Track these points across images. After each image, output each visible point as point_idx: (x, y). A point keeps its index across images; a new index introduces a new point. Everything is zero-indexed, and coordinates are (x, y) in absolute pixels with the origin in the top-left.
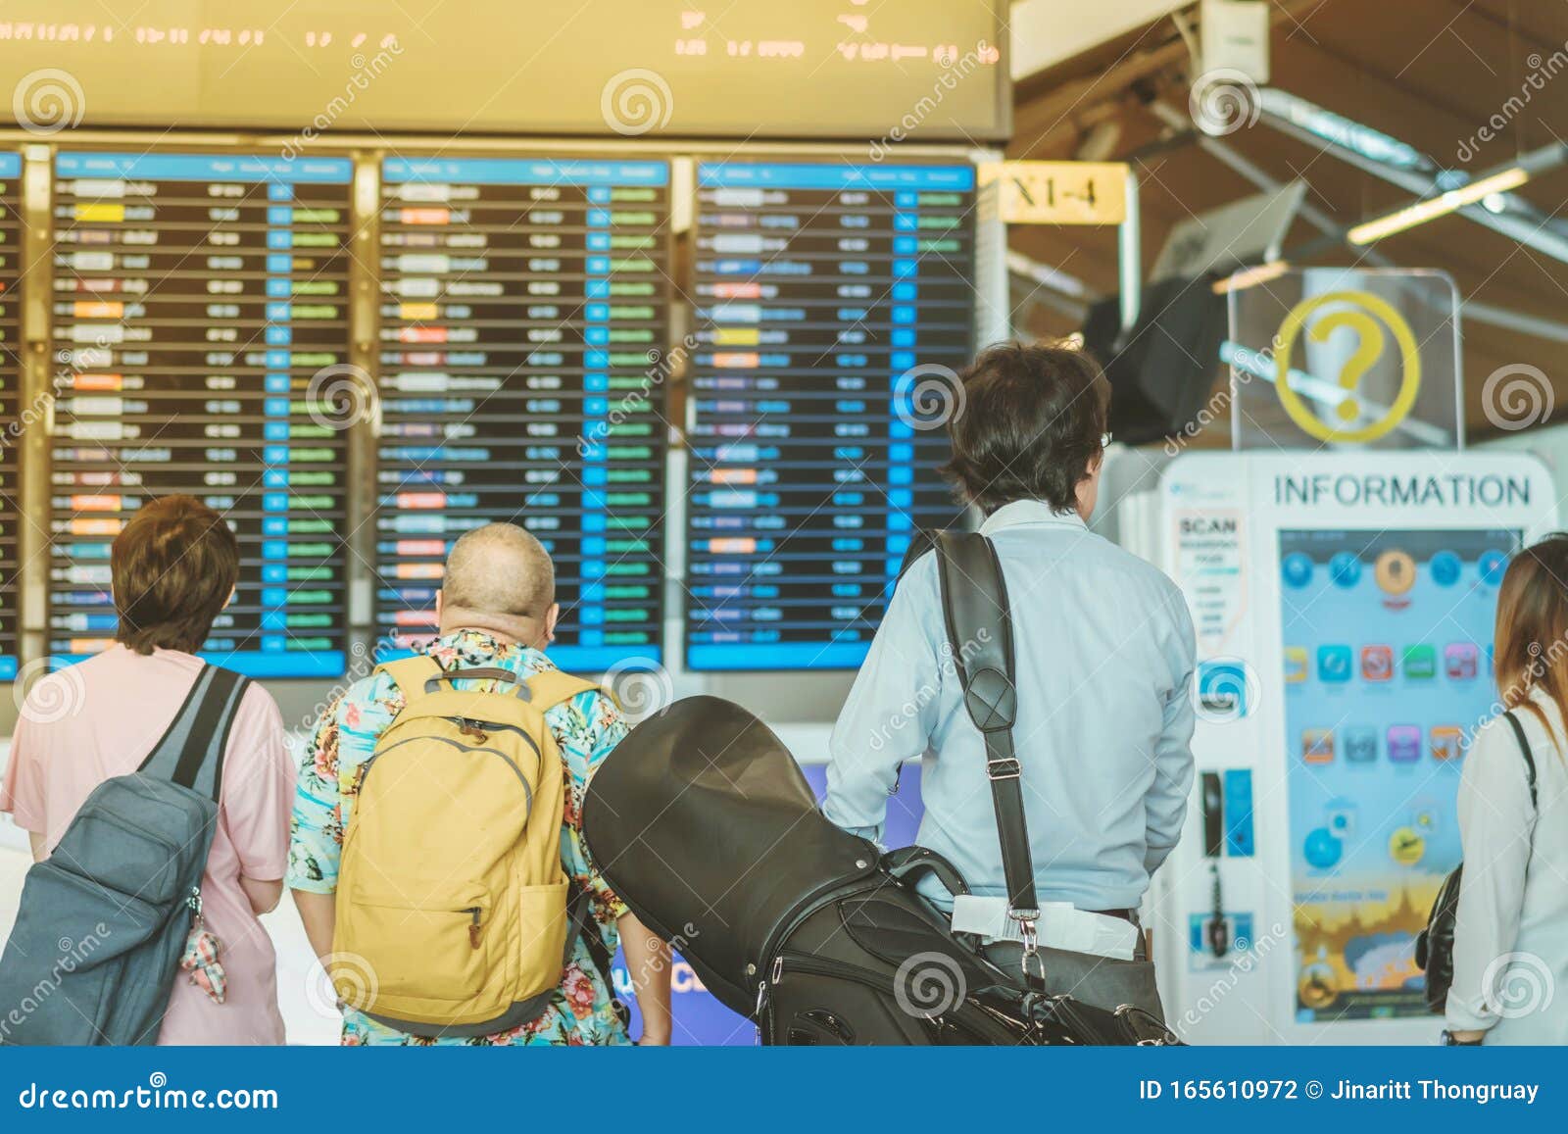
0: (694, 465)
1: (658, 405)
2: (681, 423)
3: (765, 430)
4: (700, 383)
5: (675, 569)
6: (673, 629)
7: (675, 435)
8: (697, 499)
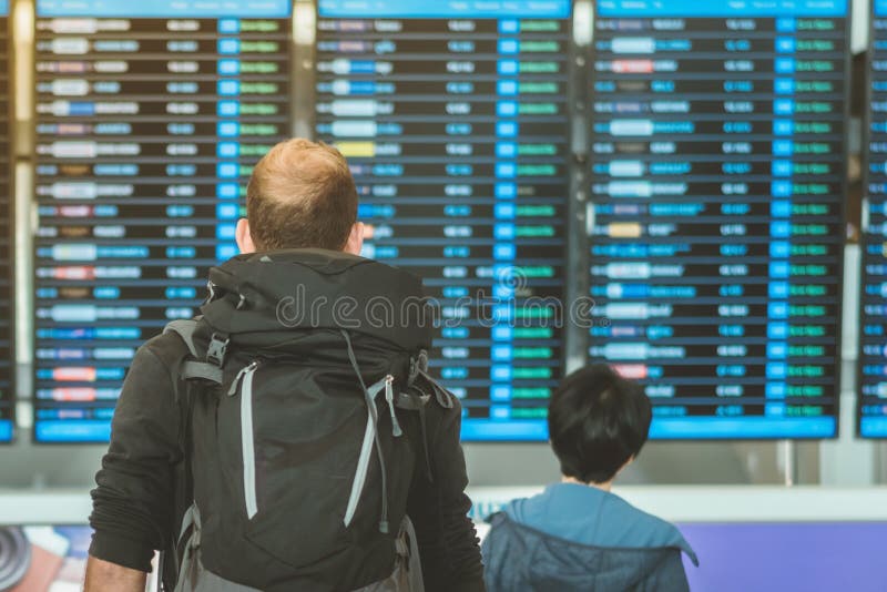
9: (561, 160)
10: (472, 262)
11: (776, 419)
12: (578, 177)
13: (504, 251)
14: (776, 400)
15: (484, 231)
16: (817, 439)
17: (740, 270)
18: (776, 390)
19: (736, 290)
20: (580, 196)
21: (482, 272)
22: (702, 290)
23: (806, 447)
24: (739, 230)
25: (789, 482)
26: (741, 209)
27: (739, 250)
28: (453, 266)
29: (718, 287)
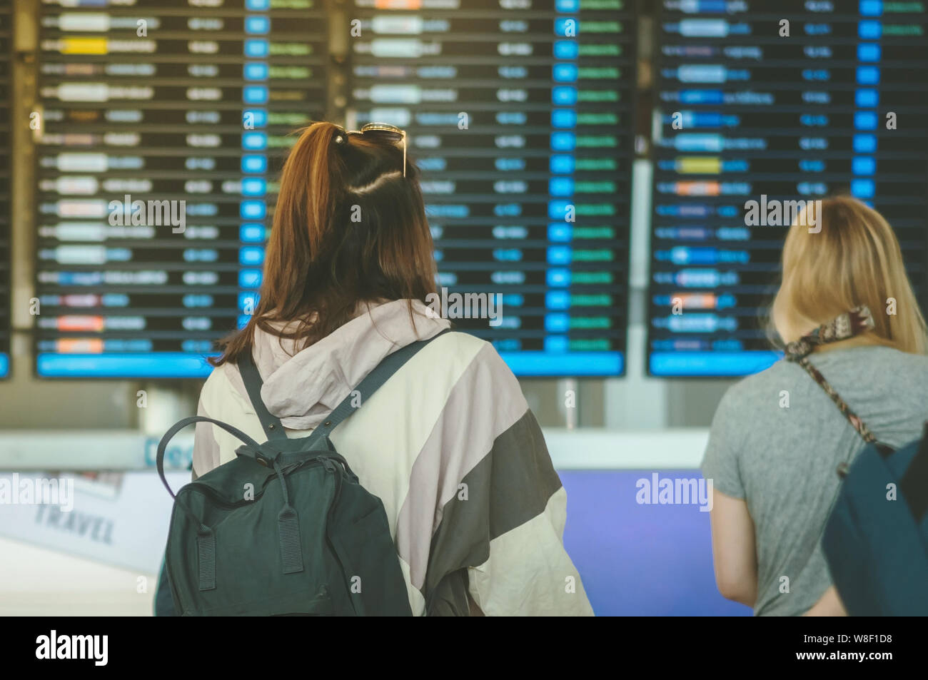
0: (660, 176)
1: (624, 118)
2: (647, 133)
4: (666, 96)
5: (639, 278)
6: (637, 336)
7: (641, 146)
9: (316, 61)
10: (218, 176)
11: (557, 355)
12: (337, 80)
13: (254, 164)
14: (557, 334)
15: (233, 140)
16: (602, 377)
17: (518, 187)
18: (557, 323)
19: (513, 210)
20: (339, 102)
21: (229, 187)
22: (476, 209)
23: (591, 386)
24: (517, 142)
25: (570, 425)
26: (518, 118)
27: (517, 164)
28: (197, 180)
29: (493, 205)
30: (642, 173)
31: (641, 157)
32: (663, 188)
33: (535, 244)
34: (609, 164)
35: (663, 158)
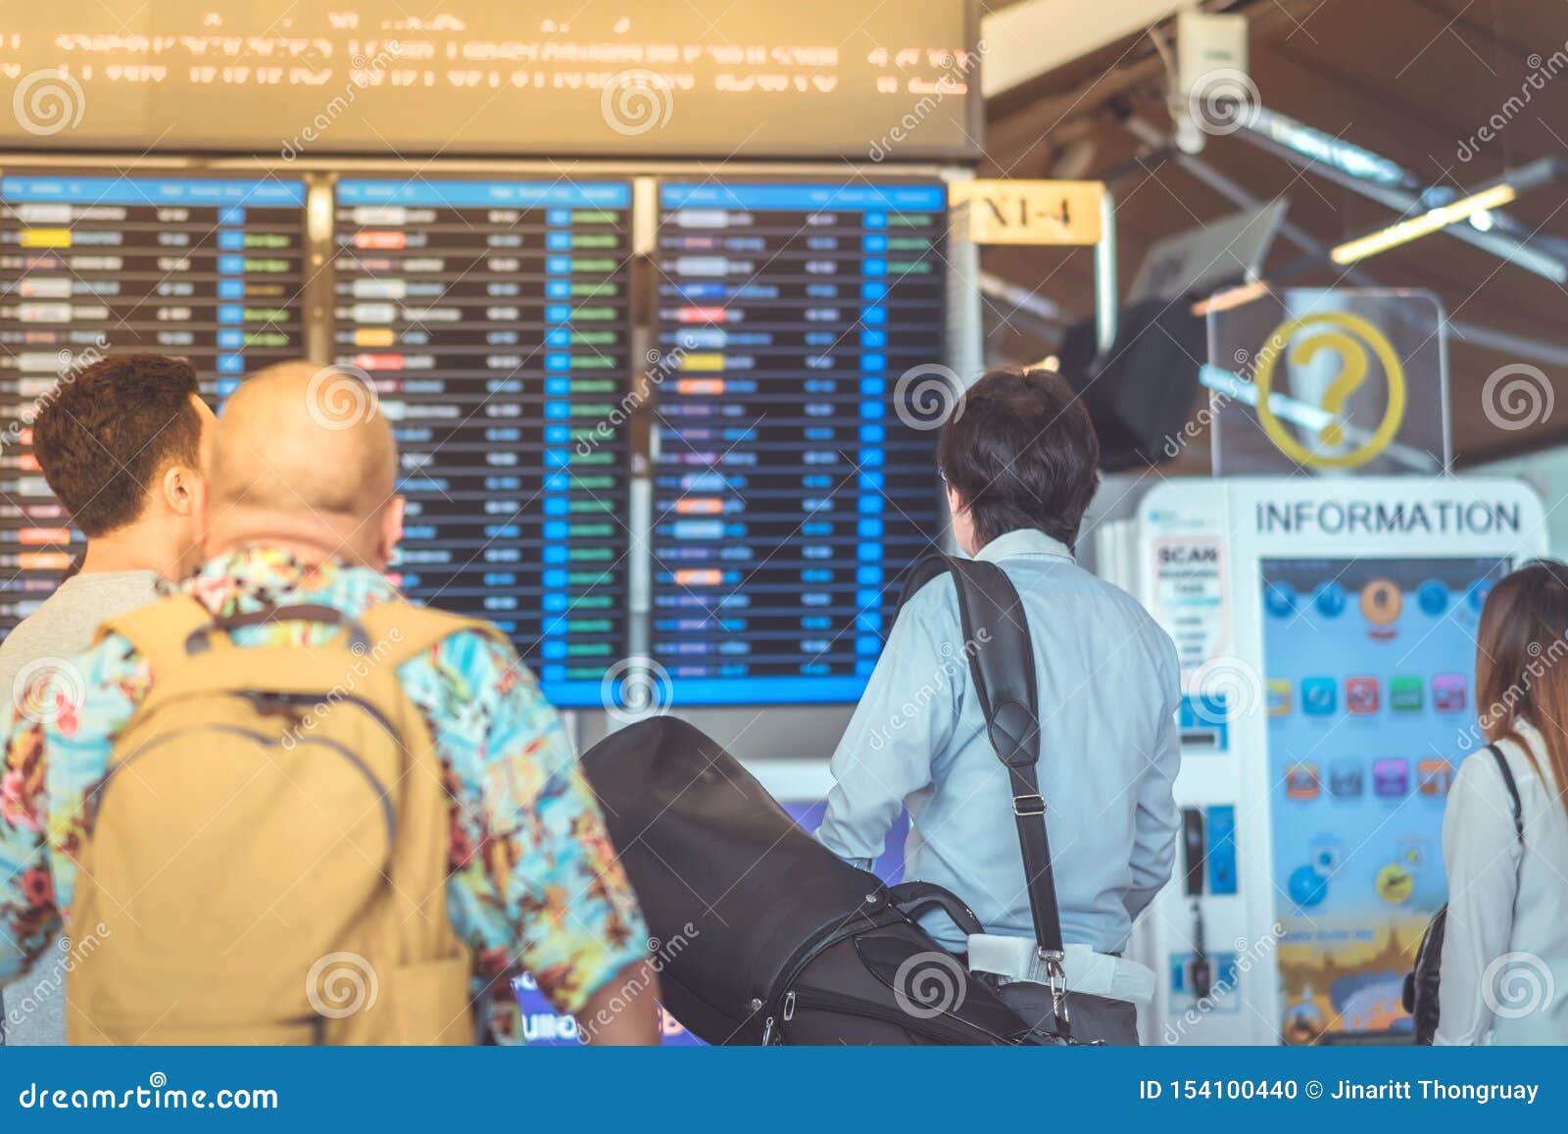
0: (659, 494)
2: (645, 451)
3: (731, 458)
4: (664, 410)
5: (640, 603)
7: (638, 464)
8: (663, 530)
30: (641, 493)
31: (639, 476)
32: (662, 506)
33: (529, 567)
34: (606, 482)
35: (666, 488)
